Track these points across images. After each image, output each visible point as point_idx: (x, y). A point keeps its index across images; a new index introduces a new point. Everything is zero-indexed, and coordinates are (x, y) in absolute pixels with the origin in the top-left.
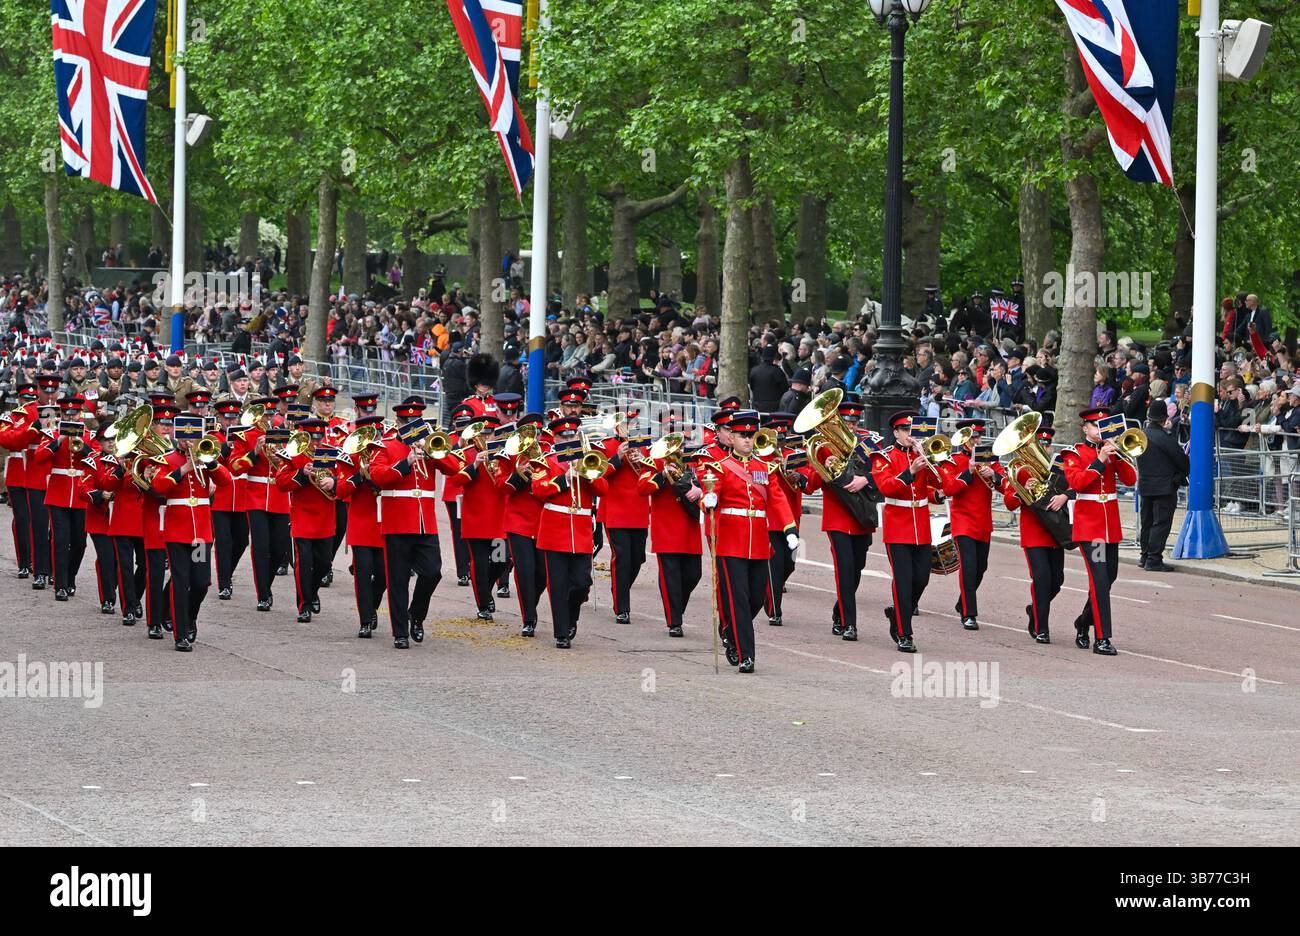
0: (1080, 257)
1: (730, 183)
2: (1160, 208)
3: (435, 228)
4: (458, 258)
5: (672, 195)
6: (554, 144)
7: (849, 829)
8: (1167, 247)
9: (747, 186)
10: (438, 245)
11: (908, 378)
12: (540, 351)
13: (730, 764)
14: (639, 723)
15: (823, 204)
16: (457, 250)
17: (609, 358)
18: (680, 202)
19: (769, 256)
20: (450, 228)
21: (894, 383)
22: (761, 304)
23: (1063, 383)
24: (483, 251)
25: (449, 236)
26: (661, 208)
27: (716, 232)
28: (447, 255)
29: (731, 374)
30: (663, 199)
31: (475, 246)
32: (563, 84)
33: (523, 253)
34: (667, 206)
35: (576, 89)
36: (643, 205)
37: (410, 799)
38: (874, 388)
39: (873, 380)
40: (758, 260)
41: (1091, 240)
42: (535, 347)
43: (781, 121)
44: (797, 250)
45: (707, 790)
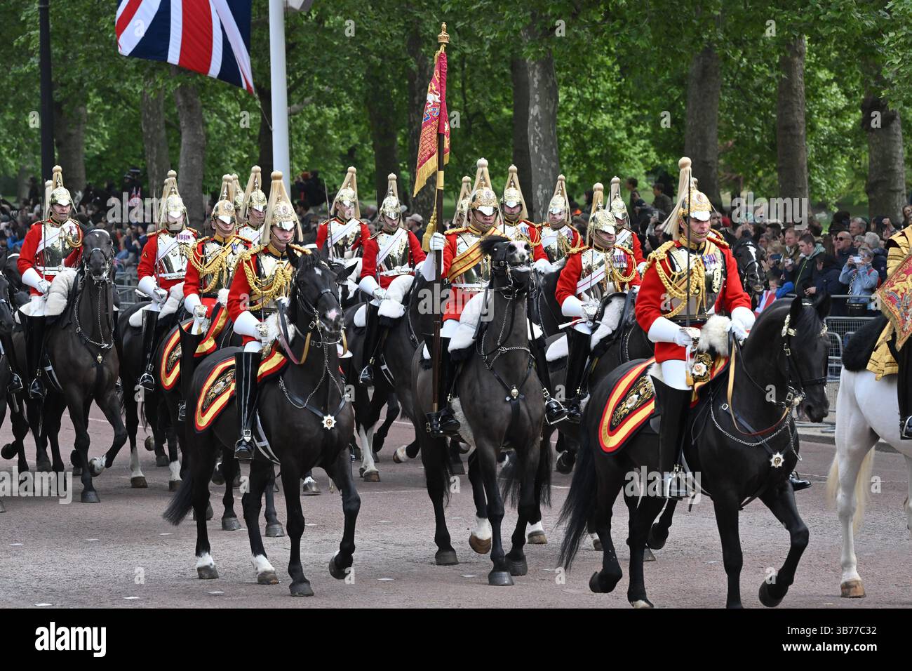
0: (188, 148)
41: (195, 135)
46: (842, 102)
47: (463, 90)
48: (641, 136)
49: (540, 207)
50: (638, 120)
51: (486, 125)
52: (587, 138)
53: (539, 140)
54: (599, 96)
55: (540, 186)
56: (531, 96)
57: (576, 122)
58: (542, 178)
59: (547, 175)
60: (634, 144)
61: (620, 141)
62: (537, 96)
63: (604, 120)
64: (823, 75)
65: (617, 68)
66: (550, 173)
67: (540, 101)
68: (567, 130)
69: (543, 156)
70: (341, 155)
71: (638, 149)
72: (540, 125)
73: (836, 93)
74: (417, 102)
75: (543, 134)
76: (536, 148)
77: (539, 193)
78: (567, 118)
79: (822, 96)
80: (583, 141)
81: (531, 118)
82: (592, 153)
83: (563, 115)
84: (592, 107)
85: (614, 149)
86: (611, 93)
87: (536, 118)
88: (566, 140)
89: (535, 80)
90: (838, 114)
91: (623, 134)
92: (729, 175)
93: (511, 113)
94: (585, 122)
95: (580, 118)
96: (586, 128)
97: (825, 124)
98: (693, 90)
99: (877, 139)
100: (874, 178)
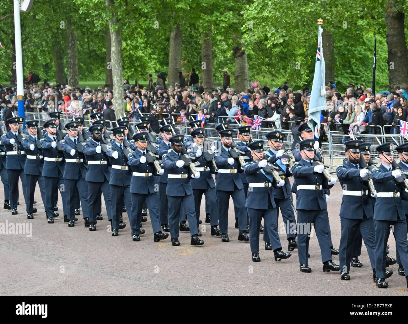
46: (226, 47)
47: (88, 42)
48: (154, 59)
49: (115, 84)
50: (153, 53)
51: (97, 55)
52: (134, 59)
53: (115, 60)
54: (138, 44)
55: (115, 76)
56: (112, 43)
57: (130, 53)
58: (116, 73)
59: (118, 72)
60: (151, 62)
61: (146, 60)
62: (114, 44)
63: (140, 53)
64: (219, 37)
65: (144, 34)
66: (119, 72)
67: (115, 46)
68: (126, 56)
69: (116, 66)
70: (43, 65)
71: (153, 63)
72: (115, 54)
73: (224, 44)
74: (70, 46)
75: (116, 57)
76: (114, 63)
77: (115, 79)
78: (126, 52)
79: (219, 45)
80: (133, 60)
81: (112, 52)
82: (136, 64)
83: (125, 51)
84: (136, 48)
85: (144, 63)
86: (143, 43)
87: (114, 52)
88: (126, 60)
89: (113, 38)
90: (224, 52)
91: (147, 58)
92: (186, 73)
93: (106, 50)
94: (133, 54)
95: (131, 52)
96: (133, 56)
97: (220, 55)
98: (172, 42)
99: (238, 60)
100: (237, 74)
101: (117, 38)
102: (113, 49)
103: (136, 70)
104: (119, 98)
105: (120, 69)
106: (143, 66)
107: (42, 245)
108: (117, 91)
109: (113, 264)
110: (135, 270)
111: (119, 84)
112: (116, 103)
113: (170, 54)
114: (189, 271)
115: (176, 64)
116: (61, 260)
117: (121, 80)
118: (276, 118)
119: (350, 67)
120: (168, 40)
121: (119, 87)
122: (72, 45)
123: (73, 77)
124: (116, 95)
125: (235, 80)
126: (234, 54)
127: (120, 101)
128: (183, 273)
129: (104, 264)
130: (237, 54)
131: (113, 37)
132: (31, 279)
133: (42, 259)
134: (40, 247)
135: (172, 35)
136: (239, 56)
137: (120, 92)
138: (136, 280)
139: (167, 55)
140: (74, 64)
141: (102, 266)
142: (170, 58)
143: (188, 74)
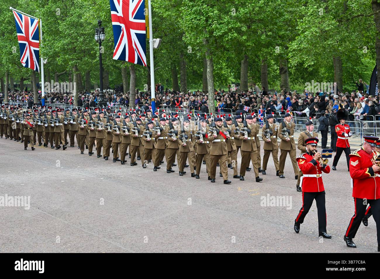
0: (132, 79)
1: (74, 69)
2: (145, 70)
3: (25, 79)
4: (29, 84)
5: (64, 72)
6: (44, 65)
7: (100, 174)
8: (146, 76)
9: (77, 70)
10: (25, 82)
11: (105, 100)
12: (44, 99)
13: (80, 164)
14: (64, 159)
15: (89, 72)
16: (29, 83)
17: (55, 99)
18: (66, 73)
19: (81, 81)
20: (27, 79)
21: (103, 101)
22: (80, 89)
23: (130, 99)
24: (33, 83)
25: (27, 81)
26: (62, 74)
27: (72, 78)
28: (27, 84)
29: (76, 101)
30: (63, 73)
31: (32, 82)
32: (45, 55)
33: (40, 83)
34: (64, 74)
35: (47, 55)
36: (59, 74)
37: (27, 173)
38: (99, 102)
39: (99, 100)
40: (79, 82)
41: (134, 76)
42: (43, 98)
43: (82, 59)
44: (85, 80)
45: (76, 169)
52: (220, 76)
56: (207, 67)
58: (210, 85)
63: (224, 72)
65: (226, 60)
68: (215, 74)
69: (210, 80)
72: (209, 73)
75: (210, 75)
76: (209, 78)
78: (215, 72)
84: (221, 69)
86: (226, 66)
88: (216, 76)
93: (203, 70)
94: (220, 72)
95: (218, 71)
98: (242, 65)
99: (283, 76)
100: (282, 84)
101: (210, 63)
102: (208, 70)
103: (222, 82)
104: (212, 99)
105: (212, 82)
106: (226, 80)
107: (168, 188)
108: (210, 95)
109: (211, 200)
110: (224, 204)
111: (212, 91)
112: (210, 102)
113: (241, 73)
114: (257, 205)
115: (245, 79)
116: (180, 197)
117: (213, 88)
118: (307, 111)
119: (352, 79)
120: (240, 64)
121: (212, 93)
122: (183, 68)
123: (184, 87)
124: (210, 98)
125: (281, 88)
126: (280, 72)
127: (212, 102)
128: (254, 206)
129: (206, 200)
130: (282, 72)
131: (208, 63)
132: (163, 209)
133: (168, 197)
134: (167, 190)
135: (243, 61)
136: (284, 73)
137: (212, 96)
138: (225, 210)
139: (239, 73)
140: (185, 79)
141: (205, 201)
142: (241, 75)
143: (251, 84)
